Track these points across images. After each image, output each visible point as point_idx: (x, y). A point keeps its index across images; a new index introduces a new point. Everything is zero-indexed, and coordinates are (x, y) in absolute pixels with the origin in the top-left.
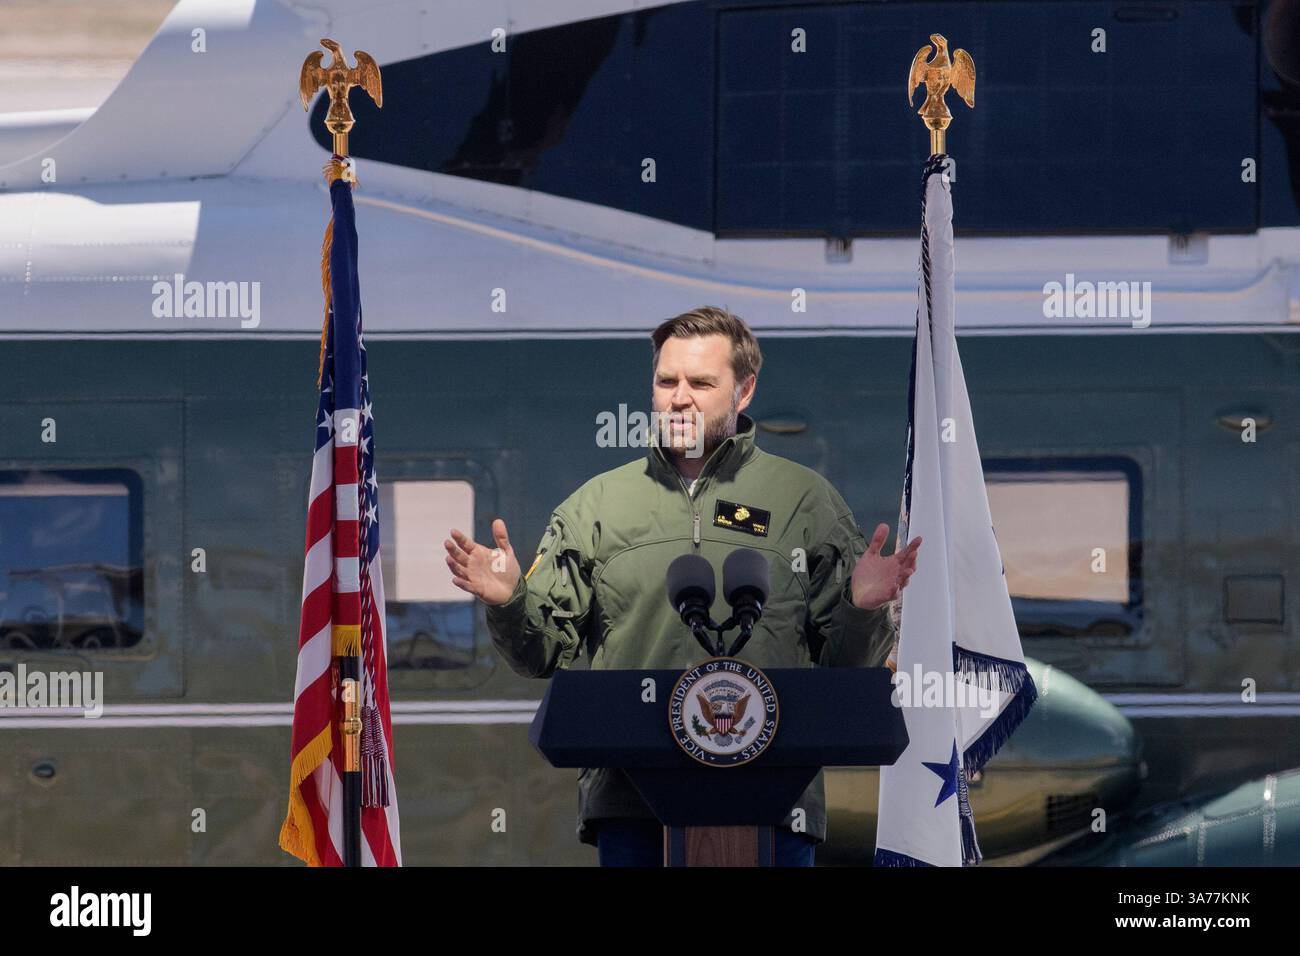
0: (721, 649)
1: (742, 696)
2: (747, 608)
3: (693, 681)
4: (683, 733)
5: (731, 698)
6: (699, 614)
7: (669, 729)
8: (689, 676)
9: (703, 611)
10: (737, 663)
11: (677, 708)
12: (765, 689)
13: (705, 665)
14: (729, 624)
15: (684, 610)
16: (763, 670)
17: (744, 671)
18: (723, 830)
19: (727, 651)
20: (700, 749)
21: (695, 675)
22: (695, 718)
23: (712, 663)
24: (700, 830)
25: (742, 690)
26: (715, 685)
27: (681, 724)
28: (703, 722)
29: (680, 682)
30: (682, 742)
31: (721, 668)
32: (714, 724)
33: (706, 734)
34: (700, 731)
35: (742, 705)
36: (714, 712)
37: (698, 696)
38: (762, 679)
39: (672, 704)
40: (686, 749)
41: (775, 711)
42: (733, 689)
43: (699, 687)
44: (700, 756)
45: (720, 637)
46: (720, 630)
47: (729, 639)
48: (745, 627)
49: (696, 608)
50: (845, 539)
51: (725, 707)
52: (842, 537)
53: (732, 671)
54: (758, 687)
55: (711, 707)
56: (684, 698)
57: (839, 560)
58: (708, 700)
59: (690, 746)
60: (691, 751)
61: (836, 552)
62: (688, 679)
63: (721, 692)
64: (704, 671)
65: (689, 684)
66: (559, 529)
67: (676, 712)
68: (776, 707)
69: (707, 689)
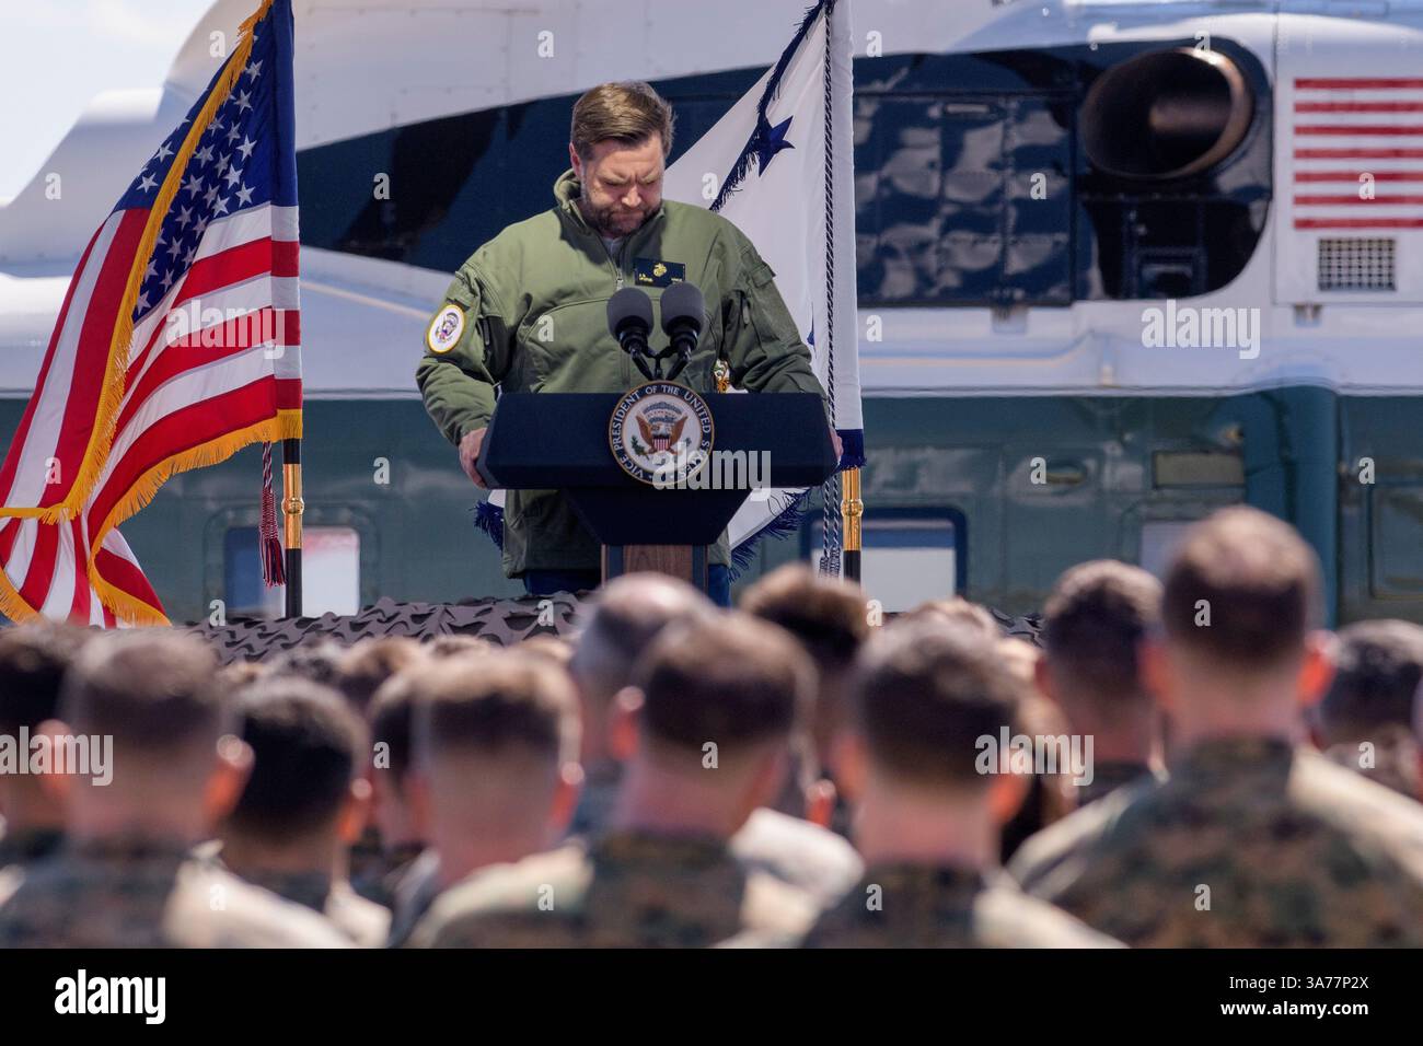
0: (659, 376)
1: (680, 417)
2: (684, 336)
3: (633, 403)
4: (622, 453)
5: (668, 420)
6: (639, 342)
7: (611, 451)
8: (628, 398)
9: (640, 338)
10: (675, 386)
11: (617, 429)
12: (702, 410)
13: (644, 388)
14: (666, 353)
15: (624, 338)
17: (681, 394)
18: (659, 549)
19: (665, 375)
20: (639, 469)
21: (634, 397)
22: (634, 438)
23: (652, 386)
24: (638, 548)
25: (679, 412)
26: (653, 407)
27: (620, 445)
28: (641, 442)
29: (621, 404)
30: (621, 461)
31: (659, 391)
32: (652, 445)
33: (645, 454)
34: (639, 451)
35: (679, 427)
36: (653, 432)
37: (638, 419)
38: (698, 401)
39: (612, 425)
40: (626, 468)
41: (710, 433)
42: (670, 411)
43: (638, 409)
44: (639, 475)
45: (658, 365)
46: (658, 358)
47: (666, 366)
48: (682, 354)
49: (635, 337)
50: (748, 279)
51: (663, 429)
52: (745, 278)
53: (669, 394)
54: (694, 409)
55: (649, 429)
56: (624, 419)
57: (744, 301)
58: (647, 421)
59: (630, 465)
60: (630, 470)
61: (743, 295)
62: (627, 401)
63: (660, 414)
64: (643, 393)
65: (629, 406)
66: (477, 289)
67: (616, 433)
68: (712, 427)
69: (646, 411)
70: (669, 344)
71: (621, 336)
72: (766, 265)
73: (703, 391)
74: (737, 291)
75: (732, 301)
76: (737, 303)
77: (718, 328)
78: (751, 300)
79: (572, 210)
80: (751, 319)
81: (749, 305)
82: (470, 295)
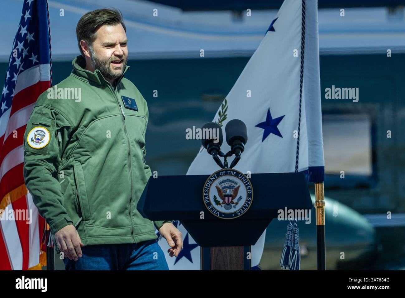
0: (226, 165)
1: (237, 186)
2: (238, 146)
4: (209, 204)
5: (231, 187)
6: (215, 149)
7: (203, 202)
8: (212, 177)
10: (234, 171)
11: (206, 192)
12: (247, 183)
13: (219, 172)
14: (229, 154)
16: (246, 175)
17: (237, 175)
18: (228, 248)
19: (229, 166)
20: (217, 211)
21: (215, 177)
22: (215, 197)
23: (222, 171)
24: (217, 248)
25: (236, 184)
26: (224, 181)
27: (208, 200)
28: (219, 199)
29: (208, 180)
31: (227, 174)
32: (223, 199)
33: (220, 204)
34: (217, 203)
35: (236, 191)
36: (224, 194)
37: (217, 188)
38: (245, 178)
39: (204, 190)
40: (211, 211)
41: (251, 194)
42: (232, 183)
43: (217, 182)
44: (217, 215)
45: (225, 160)
46: (226, 157)
48: (238, 154)
51: (229, 192)
53: (231, 175)
54: (244, 182)
55: (222, 192)
56: (209, 188)
58: (221, 188)
59: (213, 210)
60: (213, 212)
62: (211, 179)
63: (227, 184)
64: (219, 175)
65: (213, 181)
67: (206, 194)
68: (252, 191)
69: (220, 184)
70: (230, 150)
71: (208, 146)
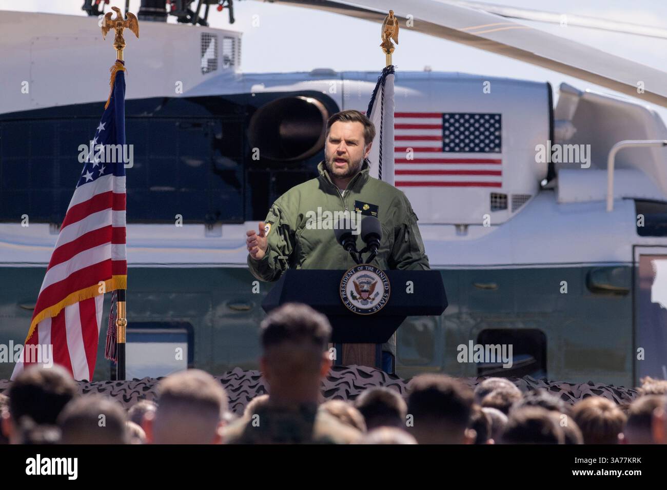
0: (361, 262)
1: (374, 282)
2: (374, 243)
3: (351, 275)
4: (346, 299)
5: (368, 283)
6: (352, 244)
7: (340, 297)
9: (353, 243)
10: (372, 267)
12: (384, 279)
13: (356, 267)
14: (364, 250)
15: (344, 244)
16: (384, 271)
17: (375, 271)
18: (359, 345)
19: (364, 261)
20: (354, 306)
21: (352, 272)
22: (352, 292)
23: (360, 266)
24: (349, 345)
25: (373, 279)
26: (361, 277)
27: (345, 295)
28: (355, 294)
29: (346, 275)
30: (345, 303)
31: (364, 269)
32: (360, 295)
33: (357, 299)
34: (354, 298)
35: (373, 286)
36: (361, 289)
37: (354, 283)
38: (383, 274)
39: (341, 285)
40: (347, 306)
41: (388, 290)
42: (369, 279)
43: (354, 277)
44: (354, 310)
45: (360, 256)
46: (361, 253)
47: (365, 256)
48: (373, 251)
49: (350, 242)
50: (409, 220)
51: (366, 287)
52: (408, 219)
53: (369, 270)
54: (381, 278)
55: (359, 287)
56: (347, 282)
57: (406, 230)
58: (358, 283)
59: (349, 305)
60: (350, 307)
61: (406, 226)
62: (349, 273)
63: (364, 280)
64: (356, 270)
65: (350, 276)
66: (278, 213)
67: (343, 289)
68: (389, 287)
69: (357, 279)
70: (366, 246)
72: (415, 214)
73: (385, 269)
74: (404, 224)
75: (401, 229)
76: (402, 231)
77: (392, 239)
78: (410, 230)
79: (325, 176)
80: (409, 239)
81: (408, 232)
82: (275, 217)
